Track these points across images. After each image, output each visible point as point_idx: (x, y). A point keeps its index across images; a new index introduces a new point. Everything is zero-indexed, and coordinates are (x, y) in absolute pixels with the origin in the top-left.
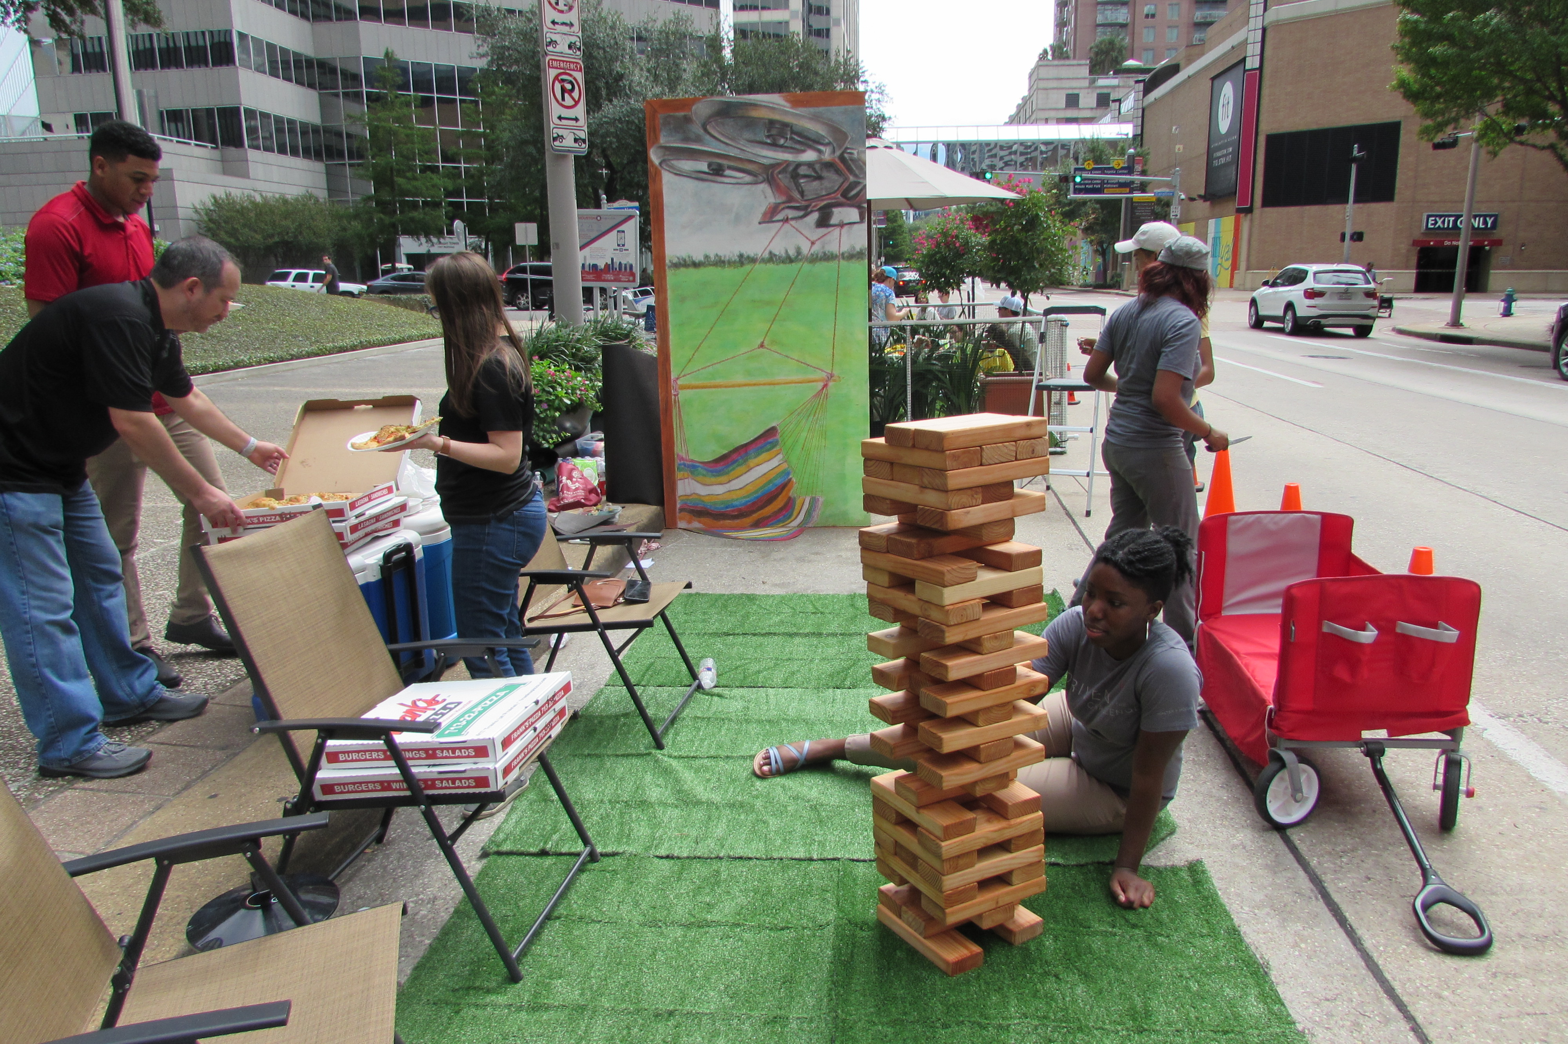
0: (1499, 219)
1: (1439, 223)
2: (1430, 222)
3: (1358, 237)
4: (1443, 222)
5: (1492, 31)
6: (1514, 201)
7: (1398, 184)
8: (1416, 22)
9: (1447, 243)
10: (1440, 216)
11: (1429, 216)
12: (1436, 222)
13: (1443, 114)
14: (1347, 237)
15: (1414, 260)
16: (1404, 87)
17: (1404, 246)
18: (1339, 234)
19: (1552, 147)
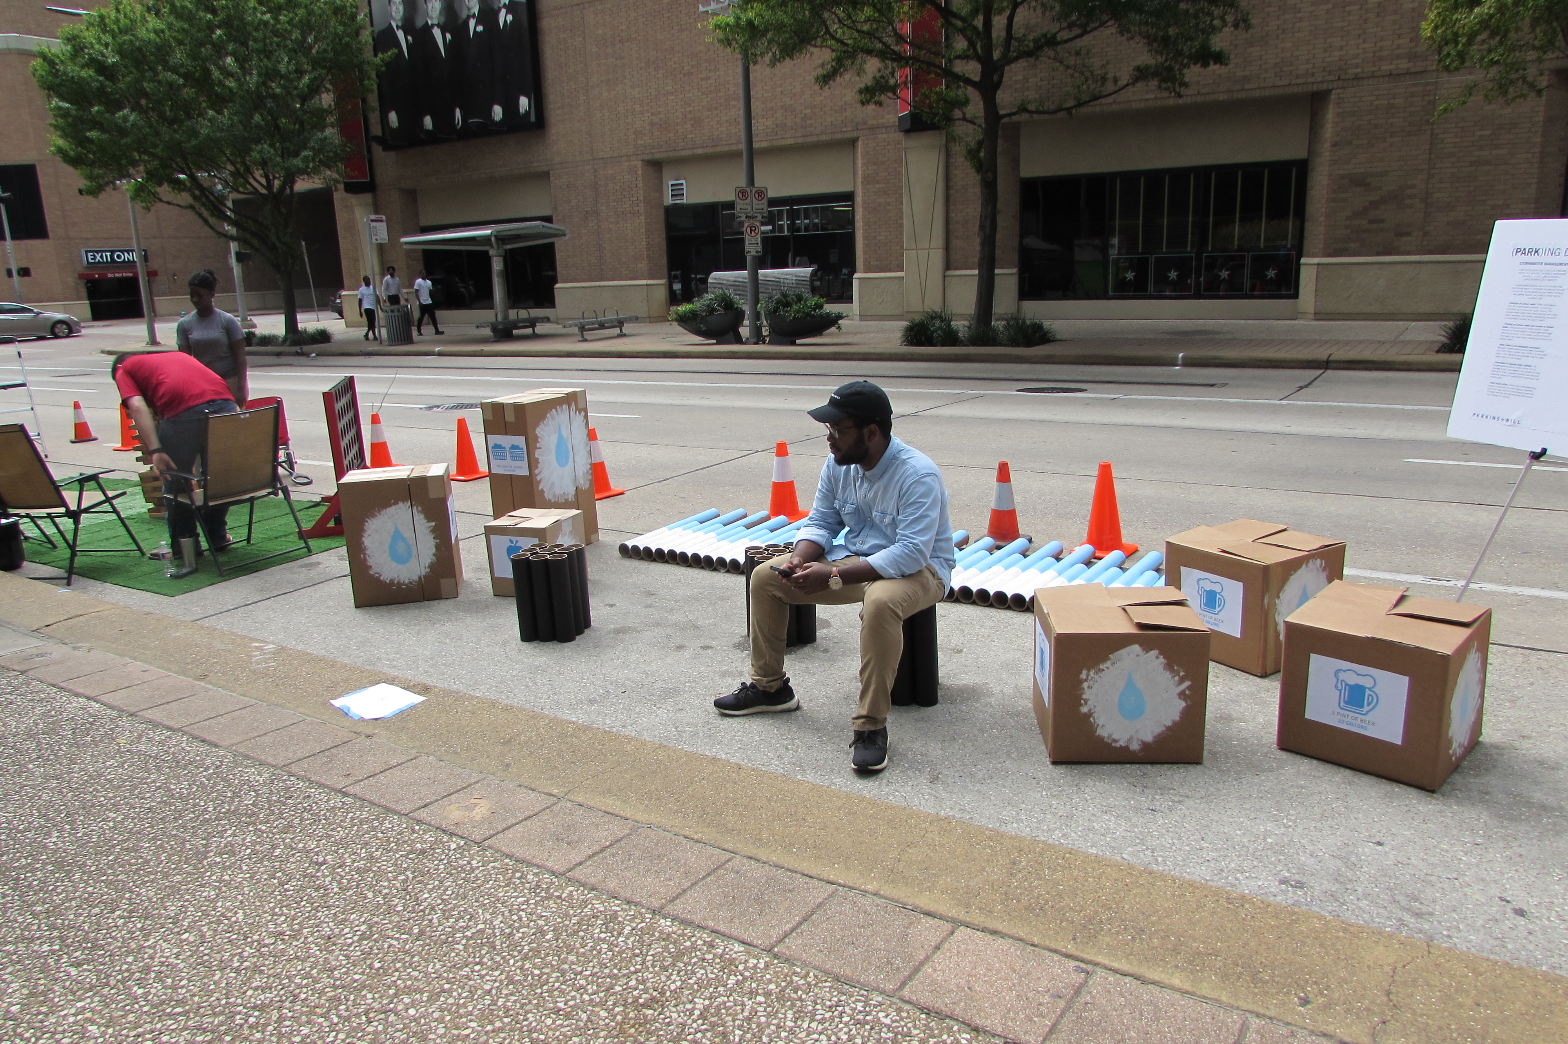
0: (149, 253)
1: (98, 258)
2: (90, 257)
3: (25, 272)
4: (102, 257)
5: (132, 125)
6: (155, 238)
7: (48, 223)
8: (68, 108)
9: (110, 275)
10: (97, 252)
11: (87, 252)
12: (95, 258)
13: (103, 178)
14: (15, 273)
15: (84, 292)
16: (61, 153)
17: (71, 280)
18: (5, 273)
19: (191, 207)
